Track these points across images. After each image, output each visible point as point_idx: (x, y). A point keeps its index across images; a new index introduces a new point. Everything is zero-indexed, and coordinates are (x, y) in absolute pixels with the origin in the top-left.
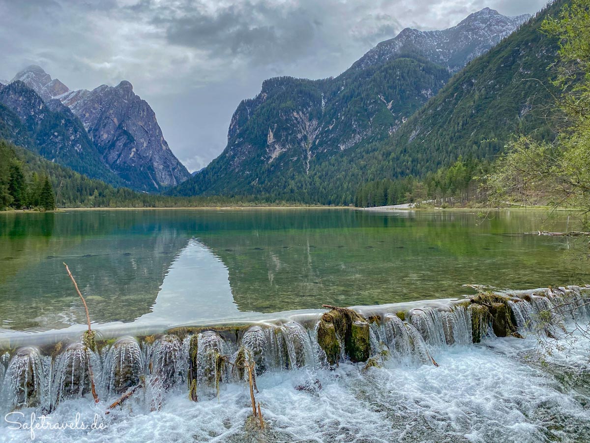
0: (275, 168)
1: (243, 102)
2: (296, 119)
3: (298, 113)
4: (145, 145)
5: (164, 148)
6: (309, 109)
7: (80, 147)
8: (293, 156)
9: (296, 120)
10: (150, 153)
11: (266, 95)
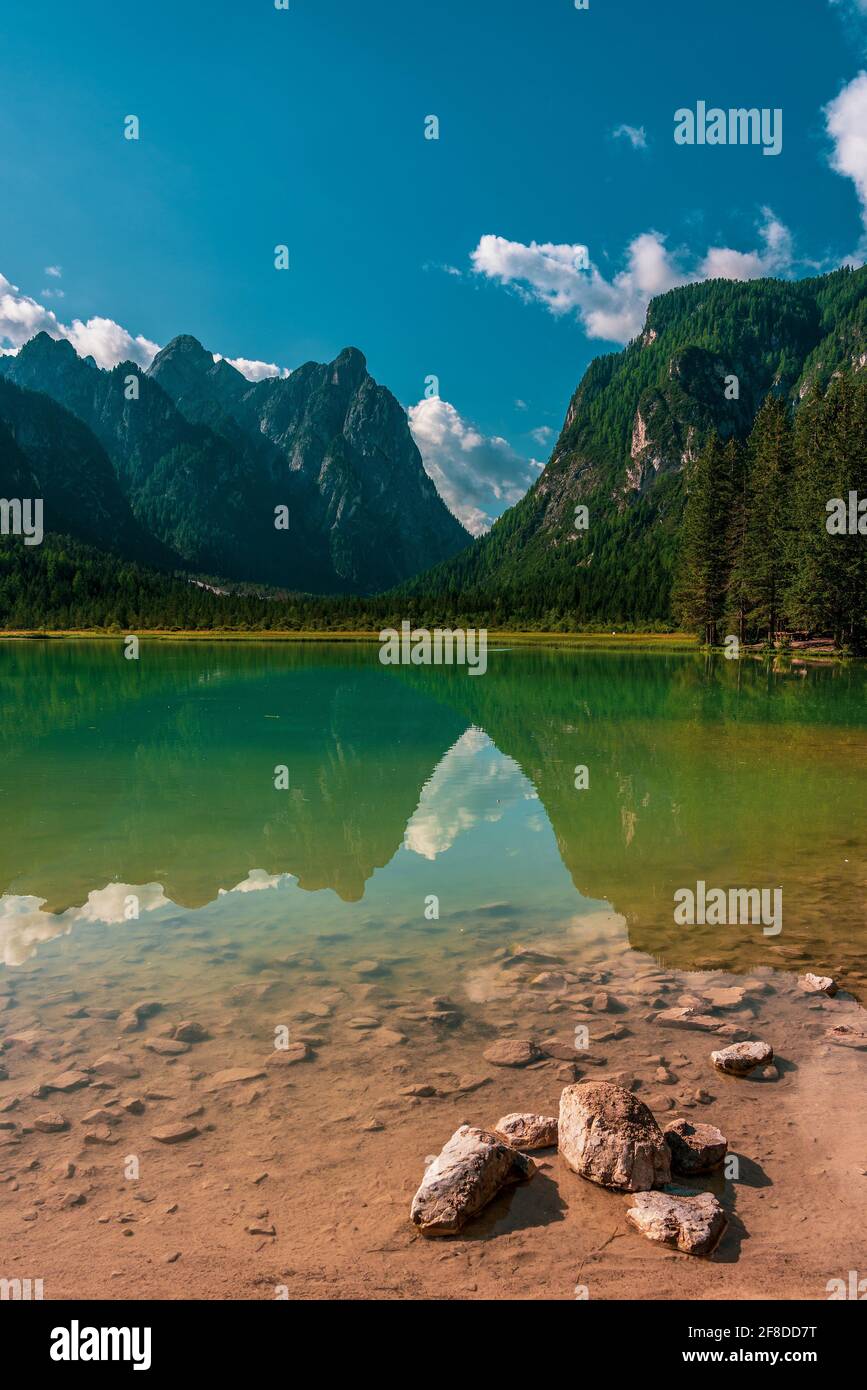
4: (383, 489)
5: (426, 493)
7: (240, 496)
10: (395, 506)
11: (653, 334)
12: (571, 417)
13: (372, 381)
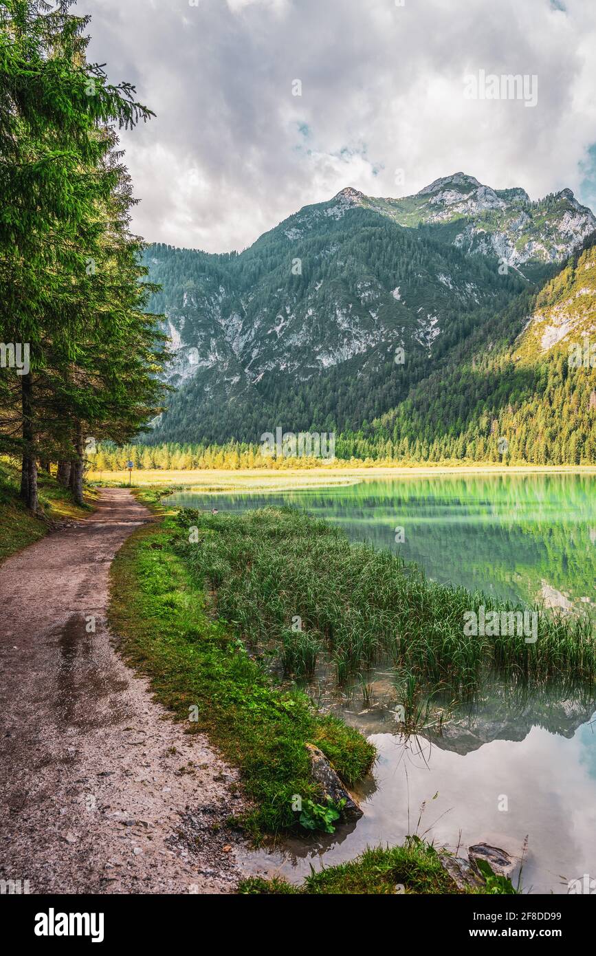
0: (196, 397)
6: (220, 299)
8: (230, 374)
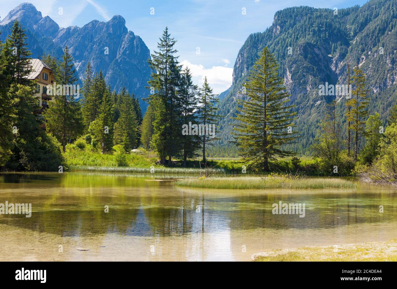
1: (251, 36)
2: (317, 55)
3: (319, 49)
4: (138, 86)
9: (318, 58)
10: (144, 94)
11: (278, 27)
12: (239, 60)
13: (132, 33)
